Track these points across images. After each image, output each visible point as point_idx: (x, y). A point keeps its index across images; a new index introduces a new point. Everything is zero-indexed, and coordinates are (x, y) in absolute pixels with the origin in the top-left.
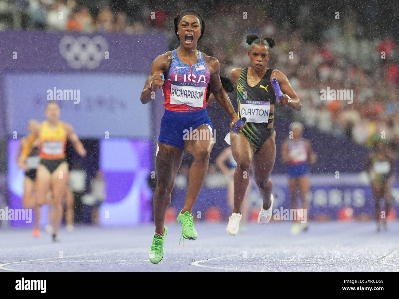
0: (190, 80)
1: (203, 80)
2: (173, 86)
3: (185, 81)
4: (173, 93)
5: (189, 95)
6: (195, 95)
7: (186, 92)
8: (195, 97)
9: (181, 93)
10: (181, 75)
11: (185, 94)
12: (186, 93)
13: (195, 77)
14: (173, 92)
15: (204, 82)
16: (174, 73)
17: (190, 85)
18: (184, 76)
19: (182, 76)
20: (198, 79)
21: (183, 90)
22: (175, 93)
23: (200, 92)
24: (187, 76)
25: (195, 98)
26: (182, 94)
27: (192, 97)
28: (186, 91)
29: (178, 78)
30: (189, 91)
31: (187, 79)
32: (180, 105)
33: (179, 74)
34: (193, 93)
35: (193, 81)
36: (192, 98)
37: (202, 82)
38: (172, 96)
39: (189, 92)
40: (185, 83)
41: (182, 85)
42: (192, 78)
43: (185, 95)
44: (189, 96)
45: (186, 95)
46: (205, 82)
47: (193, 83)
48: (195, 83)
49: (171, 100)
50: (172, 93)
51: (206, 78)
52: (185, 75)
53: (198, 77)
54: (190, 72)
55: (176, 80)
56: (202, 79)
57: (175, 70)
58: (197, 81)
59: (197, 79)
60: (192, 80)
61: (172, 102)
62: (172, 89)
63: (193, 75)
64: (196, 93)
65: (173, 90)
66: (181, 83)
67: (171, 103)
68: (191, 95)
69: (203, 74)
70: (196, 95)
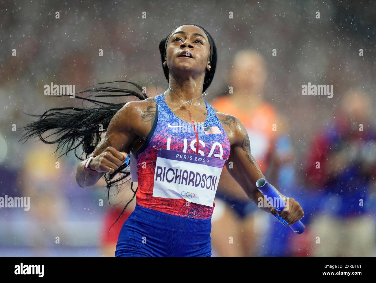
0: (194, 150)
1: (219, 153)
2: (160, 162)
3: (185, 151)
4: (160, 175)
5: (191, 180)
6: (202, 182)
7: (185, 174)
8: (203, 185)
9: (175, 176)
10: (178, 138)
11: (183, 178)
12: (185, 176)
13: (204, 145)
14: (159, 173)
15: (221, 156)
16: (165, 134)
17: (193, 161)
18: (183, 142)
19: (179, 140)
20: (210, 149)
21: (181, 170)
22: (162, 175)
23: (211, 177)
24: (189, 142)
25: (203, 187)
26: (178, 179)
27: (197, 183)
28: (186, 171)
29: (172, 144)
30: (191, 172)
31: (189, 148)
32: (172, 200)
33: (174, 137)
34: (198, 176)
35: (200, 152)
36: (196, 186)
37: (216, 155)
38: (157, 182)
39: (192, 175)
40: (184, 154)
41: (178, 159)
42: (197, 146)
43: (184, 181)
44: (191, 183)
45: (186, 180)
46: (222, 158)
47: (200, 156)
48: (202, 157)
49: (155, 189)
50: (157, 176)
51: (224, 149)
52: (185, 140)
53: (209, 146)
54: (193, 136)
55: (168, 148)
56: (217, 151)
57: (165, 130)
58: (206, 154)
59: (207, 150)
60: (197, 151)
61: (156, 194)
62: (159, 167)
63: (200, 141)
64: (204, 177)
65: (160, 170)
66: (177, 155)
67: (154, 195)
68: (194, 180)
69: (219, 141)
70: (203, 180)
